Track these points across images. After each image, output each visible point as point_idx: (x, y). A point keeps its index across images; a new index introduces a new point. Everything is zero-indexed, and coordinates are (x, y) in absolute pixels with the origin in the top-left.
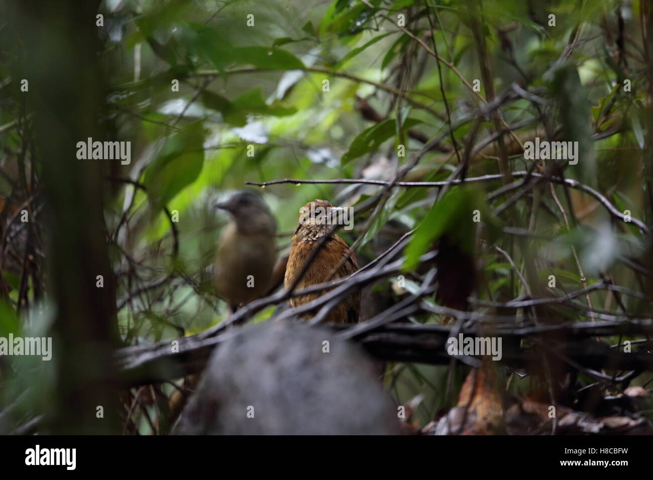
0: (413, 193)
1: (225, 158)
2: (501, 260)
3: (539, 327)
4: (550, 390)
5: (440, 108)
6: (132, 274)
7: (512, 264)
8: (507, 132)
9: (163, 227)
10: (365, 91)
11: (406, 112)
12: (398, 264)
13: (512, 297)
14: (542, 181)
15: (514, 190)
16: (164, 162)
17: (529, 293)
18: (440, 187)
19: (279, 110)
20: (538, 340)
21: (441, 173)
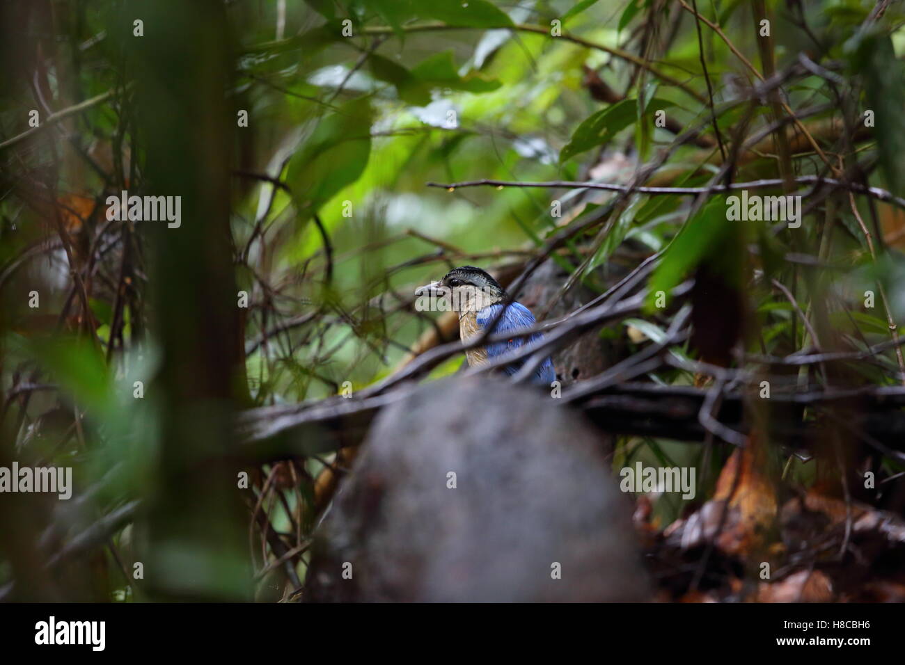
0: (659, 203)
1: (399, 149)
2: (779, 297)
3: (830, 392)
4: (844, 480)
5: (700, 86)
6: (267, 306)
7: (794, 303)
8: (792, 121)
9: (312, 242)
10: (597, 59)
11: (651, 90)
12: (636, 301)
13: (793, 350)
14: (837, 190)
16: (314, 152)
17: (817, 344)
18: (696, 195)
19: (476, 84)
20: (828, 411)
21: (699, 176)
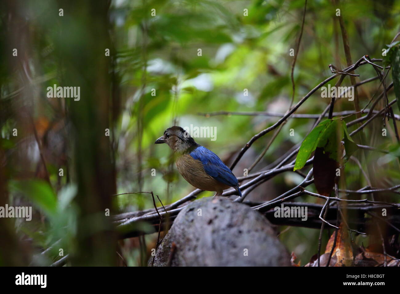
2: (354, 163)
3: (375, 206)
4: (383, 245)
7: (360, 166)
8: (359, 85)
12: (289, 165)
13: (360, 187)
14: (379, 116)
15: (361, 121)
17: (370, 185)
18: (317, 119)
20: (375, 214)
